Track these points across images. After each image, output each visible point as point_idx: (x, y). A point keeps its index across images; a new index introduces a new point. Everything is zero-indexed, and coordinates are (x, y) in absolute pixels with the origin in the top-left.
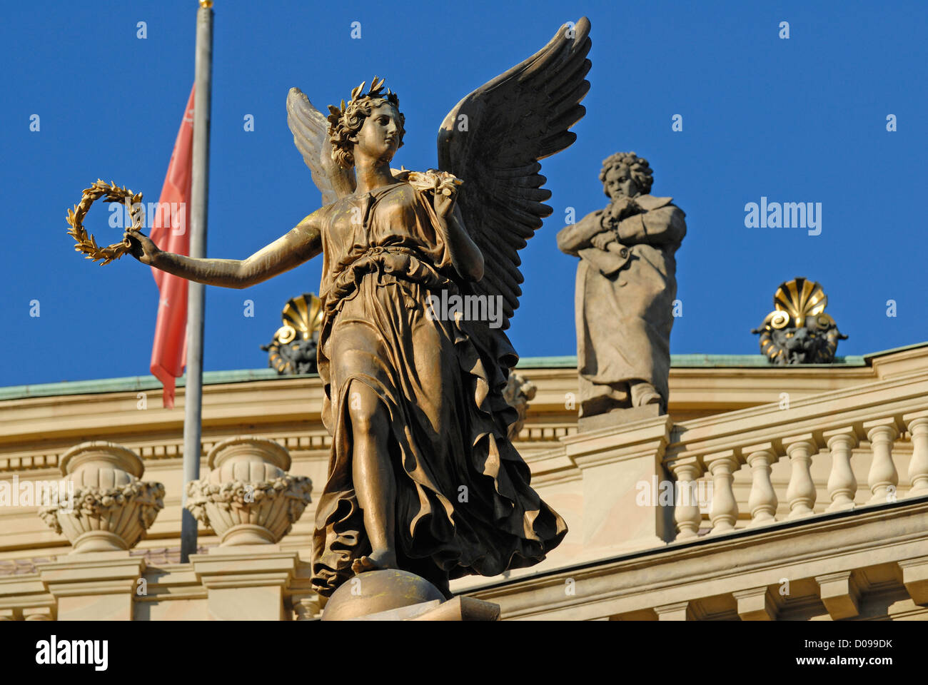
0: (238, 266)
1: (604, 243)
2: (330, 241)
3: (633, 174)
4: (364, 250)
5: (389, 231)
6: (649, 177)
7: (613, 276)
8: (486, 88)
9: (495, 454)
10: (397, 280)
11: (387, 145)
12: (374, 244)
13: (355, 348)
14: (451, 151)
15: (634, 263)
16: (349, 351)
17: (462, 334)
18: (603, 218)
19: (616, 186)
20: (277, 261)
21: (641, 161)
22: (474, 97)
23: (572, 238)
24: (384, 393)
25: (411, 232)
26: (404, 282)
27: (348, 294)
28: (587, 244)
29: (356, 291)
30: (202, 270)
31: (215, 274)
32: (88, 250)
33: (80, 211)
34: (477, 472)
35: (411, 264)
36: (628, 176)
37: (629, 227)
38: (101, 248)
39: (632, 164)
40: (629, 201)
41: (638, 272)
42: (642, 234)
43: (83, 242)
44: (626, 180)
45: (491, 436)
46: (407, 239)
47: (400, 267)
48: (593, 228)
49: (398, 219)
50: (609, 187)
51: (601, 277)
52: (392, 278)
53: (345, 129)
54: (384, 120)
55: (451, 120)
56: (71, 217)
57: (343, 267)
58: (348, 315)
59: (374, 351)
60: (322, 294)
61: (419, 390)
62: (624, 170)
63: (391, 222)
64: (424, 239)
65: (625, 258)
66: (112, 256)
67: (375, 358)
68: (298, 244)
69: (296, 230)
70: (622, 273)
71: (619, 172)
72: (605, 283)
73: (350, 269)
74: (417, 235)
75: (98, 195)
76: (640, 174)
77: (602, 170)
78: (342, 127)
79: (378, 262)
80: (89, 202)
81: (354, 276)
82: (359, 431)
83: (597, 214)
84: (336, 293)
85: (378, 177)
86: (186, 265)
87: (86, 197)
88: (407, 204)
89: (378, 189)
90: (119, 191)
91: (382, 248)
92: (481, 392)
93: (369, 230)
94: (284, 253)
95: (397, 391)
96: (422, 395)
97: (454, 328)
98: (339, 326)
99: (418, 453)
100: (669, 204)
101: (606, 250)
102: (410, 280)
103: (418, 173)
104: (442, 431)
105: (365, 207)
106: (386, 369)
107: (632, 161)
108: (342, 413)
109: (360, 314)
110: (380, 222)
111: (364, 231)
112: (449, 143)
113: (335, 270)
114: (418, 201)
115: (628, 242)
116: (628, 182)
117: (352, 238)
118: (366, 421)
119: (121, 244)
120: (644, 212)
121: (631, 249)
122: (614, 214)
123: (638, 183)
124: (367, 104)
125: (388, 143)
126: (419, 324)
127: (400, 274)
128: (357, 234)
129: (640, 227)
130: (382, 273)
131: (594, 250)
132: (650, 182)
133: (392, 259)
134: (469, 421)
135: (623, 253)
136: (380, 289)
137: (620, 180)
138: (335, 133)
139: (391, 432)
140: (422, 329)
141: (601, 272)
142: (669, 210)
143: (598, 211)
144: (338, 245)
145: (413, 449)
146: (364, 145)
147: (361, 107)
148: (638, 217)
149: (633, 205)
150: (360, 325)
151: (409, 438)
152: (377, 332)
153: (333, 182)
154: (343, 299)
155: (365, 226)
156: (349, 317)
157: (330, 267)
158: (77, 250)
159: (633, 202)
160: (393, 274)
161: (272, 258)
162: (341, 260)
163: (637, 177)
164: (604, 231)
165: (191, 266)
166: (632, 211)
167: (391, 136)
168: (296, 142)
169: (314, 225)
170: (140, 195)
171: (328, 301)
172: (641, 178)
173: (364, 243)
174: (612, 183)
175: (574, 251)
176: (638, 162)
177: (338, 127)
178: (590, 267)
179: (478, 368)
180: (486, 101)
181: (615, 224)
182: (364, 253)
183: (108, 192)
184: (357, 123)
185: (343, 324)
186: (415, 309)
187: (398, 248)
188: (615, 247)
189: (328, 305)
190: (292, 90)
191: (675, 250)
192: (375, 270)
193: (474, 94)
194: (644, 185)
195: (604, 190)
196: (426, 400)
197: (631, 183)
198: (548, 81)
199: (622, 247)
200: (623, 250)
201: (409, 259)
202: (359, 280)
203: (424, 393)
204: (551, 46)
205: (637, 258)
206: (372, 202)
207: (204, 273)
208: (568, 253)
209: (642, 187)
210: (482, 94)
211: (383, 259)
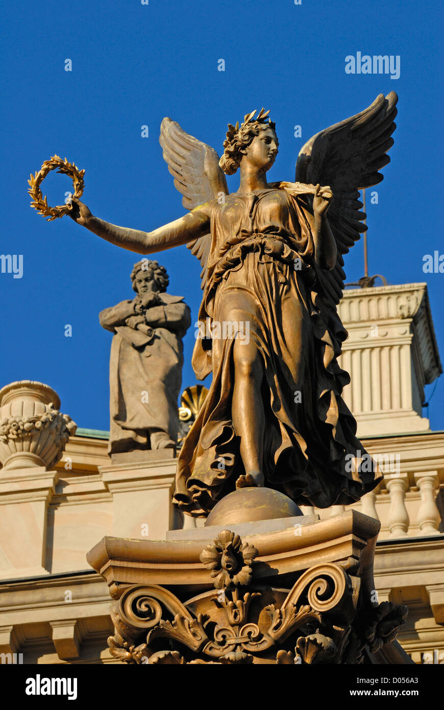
0: (146, 236)
1: (135, 323)
2: (219, 226)
3: (156, 276)
4: (248, 234)
5: (269, 222)
6: (166, 280)
7: (141, 349)
8: (330, 130)
9: (335, 407)
10: (274, 260)
11: (269, 159)
12: (257, 231)
13: (240, 308)
14: (307, 172)
15: (156, 340)
16: (236, 310)
17: (316, 309)
18: (135, 305)
19: (143, 284)
20: (175, 236)
21: (162, 268)
22: (323, 135)
23: (111, 317)
24: (261, 346)
25: (284, 224)
26: (278, 262)
27: (234, 267)
28: (122, 323)
29: (240, 265)
30: (120, 235)
31: (129, 240)
32: (41, 207)
33: (40, 176)
34: (319, 420)
35: (285, 249)
36: (152, 278)
37: (154, 314)
38: (50, 208)
39: (156, 269)
40: (155, 295)
41: (159, 348)
42: (163, 320)
43: (38, 201)
44: (151, 280)
45: (332, 393)
46: (282, 230)
47: (277, 250)
48: (128, 311)
49: (276, 214)
50: (137, 284)
51: (131, 348)
52: (269, 258)
53: (239, 143)
54: (268, 140)
55: (309, 149)
56: (32, 182)
57: (229, 246)
58: (233, 283)
59: (254, 312)
60: (209, 264)
61: (285, 347)
62: (150, 272)
63: (270, 216)
64: (293, 231)
65: (150, 336)
66: (58, 214)
67: (255, 318)
68: (191, 225)
69: (191, 214)
70: (148, 347)
71: (146, 274)
72: (135, 353)
73: (238, 247)
74: (288, 228)
75: (55, 166)
76: (161, 277)
77: (133, 271)
78: (236, 141)
79: (260, 244)
80: (47, 171)
81: (241, 253)
82: (241, 373)
83: (130, 302)
84: (224, 265)
85: (258, 182)
86: (110, 230)
87: (45, 167)
88: (284, 204)
89: (259, 191)
90: (70, 166)
91: (263, 235)
92: (328, 356)
93: (253, 220)
94: (181, 231)
95: (269, 346)
96: (287, 352)
97: (311, 304)
98: (226, 290)
99: (282, 397)
100: (181, 302)
101: (136, 329)
102: (283, 261)
103: (290, 183)
104: (299, 382)
105: (250, 202)
106: (262, 328)
107: (156, 267)
108: (228, 358)
109: (244, 283)
110: (262, 215)
111: (250, 220)
112: (307, 165)
113: (222, 248)
114: (290, 202)
115: (154, 325)
116: (152, 282)
117: (239, 225)
118: (248, 366)
119: (65, 206)
120: (165, 304)
121: (154, 330)
122: (144, 303)
123: (158, 283)
124: (257, 126)
125: (270, 157)
126: (287, 296)
127: (277, 255)
128: (243, 222)
129: (162, 315)
130: (263, 253)
131: (126, 328)
132: (167, 284)
133: (272, 243)
134: (317, 378)
135: (149, 332)
136: (260, 265)
137: (146, 280)
138: (230, 145)
139: (264, 377)
140: (289, 300)
141: (133, 345)
142: (182, 306)
143: (129, 300)
144: (226, 229)
145: (279, 393)
146: (252, 157)
147: (252, 128)
148: (161, 307)
149: (157, 298)
150: (242, 291)
151: (277, 384)
152: (256, 298)
153: (213, 185)
154: (229, 270)
155: (251, 216)
156: (234, 284)
157: (217, 245)
158: (32, 206)
159: (158, 296)
160: (270, 255)
161: (171, 234)
162: (229, 240)
163: (158, 279)
164: (136, 314)
165: (113, 231)
166: (156, 303)
167: (272, 152)
168: (165, 156)
169: (205, 212)
170: (84, 171)
171: (216, 271)
172: (161, 280)
173: (249, 229)
174: (140, 281)
175: (111, 328)
176: (159, 268)
177: (233, 141)
178: (123, 340)
179: (326, 337)
180: (330, 140)
181: (144, 310)
182: (248, 236)
183: (62, 165)
184: (248, 139)
185: (229, 289)
186: (285, 284)
187: (275, 236)
188: (144, 328)
189: (216, 274)
190: (166, 119)
191: (183, 336)
192: (257, 250)
193: (322, 133)
194: (163, 286)
195: (133, 285)
196: (289, 356)
197: (154, 282)
198: (370, 132)
199: (149, 328)
200: (149, 330)
201: (283, 245)
202: (244, 257)
203: (288, 350)
204: (373, 108)
205: (159, 338)
206: (256, 200)
207: (122, 238)
208: (106, 328)
209: (161, 287)
210: (327, 134)
211: (265, 242)
